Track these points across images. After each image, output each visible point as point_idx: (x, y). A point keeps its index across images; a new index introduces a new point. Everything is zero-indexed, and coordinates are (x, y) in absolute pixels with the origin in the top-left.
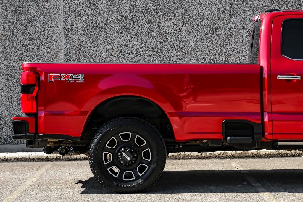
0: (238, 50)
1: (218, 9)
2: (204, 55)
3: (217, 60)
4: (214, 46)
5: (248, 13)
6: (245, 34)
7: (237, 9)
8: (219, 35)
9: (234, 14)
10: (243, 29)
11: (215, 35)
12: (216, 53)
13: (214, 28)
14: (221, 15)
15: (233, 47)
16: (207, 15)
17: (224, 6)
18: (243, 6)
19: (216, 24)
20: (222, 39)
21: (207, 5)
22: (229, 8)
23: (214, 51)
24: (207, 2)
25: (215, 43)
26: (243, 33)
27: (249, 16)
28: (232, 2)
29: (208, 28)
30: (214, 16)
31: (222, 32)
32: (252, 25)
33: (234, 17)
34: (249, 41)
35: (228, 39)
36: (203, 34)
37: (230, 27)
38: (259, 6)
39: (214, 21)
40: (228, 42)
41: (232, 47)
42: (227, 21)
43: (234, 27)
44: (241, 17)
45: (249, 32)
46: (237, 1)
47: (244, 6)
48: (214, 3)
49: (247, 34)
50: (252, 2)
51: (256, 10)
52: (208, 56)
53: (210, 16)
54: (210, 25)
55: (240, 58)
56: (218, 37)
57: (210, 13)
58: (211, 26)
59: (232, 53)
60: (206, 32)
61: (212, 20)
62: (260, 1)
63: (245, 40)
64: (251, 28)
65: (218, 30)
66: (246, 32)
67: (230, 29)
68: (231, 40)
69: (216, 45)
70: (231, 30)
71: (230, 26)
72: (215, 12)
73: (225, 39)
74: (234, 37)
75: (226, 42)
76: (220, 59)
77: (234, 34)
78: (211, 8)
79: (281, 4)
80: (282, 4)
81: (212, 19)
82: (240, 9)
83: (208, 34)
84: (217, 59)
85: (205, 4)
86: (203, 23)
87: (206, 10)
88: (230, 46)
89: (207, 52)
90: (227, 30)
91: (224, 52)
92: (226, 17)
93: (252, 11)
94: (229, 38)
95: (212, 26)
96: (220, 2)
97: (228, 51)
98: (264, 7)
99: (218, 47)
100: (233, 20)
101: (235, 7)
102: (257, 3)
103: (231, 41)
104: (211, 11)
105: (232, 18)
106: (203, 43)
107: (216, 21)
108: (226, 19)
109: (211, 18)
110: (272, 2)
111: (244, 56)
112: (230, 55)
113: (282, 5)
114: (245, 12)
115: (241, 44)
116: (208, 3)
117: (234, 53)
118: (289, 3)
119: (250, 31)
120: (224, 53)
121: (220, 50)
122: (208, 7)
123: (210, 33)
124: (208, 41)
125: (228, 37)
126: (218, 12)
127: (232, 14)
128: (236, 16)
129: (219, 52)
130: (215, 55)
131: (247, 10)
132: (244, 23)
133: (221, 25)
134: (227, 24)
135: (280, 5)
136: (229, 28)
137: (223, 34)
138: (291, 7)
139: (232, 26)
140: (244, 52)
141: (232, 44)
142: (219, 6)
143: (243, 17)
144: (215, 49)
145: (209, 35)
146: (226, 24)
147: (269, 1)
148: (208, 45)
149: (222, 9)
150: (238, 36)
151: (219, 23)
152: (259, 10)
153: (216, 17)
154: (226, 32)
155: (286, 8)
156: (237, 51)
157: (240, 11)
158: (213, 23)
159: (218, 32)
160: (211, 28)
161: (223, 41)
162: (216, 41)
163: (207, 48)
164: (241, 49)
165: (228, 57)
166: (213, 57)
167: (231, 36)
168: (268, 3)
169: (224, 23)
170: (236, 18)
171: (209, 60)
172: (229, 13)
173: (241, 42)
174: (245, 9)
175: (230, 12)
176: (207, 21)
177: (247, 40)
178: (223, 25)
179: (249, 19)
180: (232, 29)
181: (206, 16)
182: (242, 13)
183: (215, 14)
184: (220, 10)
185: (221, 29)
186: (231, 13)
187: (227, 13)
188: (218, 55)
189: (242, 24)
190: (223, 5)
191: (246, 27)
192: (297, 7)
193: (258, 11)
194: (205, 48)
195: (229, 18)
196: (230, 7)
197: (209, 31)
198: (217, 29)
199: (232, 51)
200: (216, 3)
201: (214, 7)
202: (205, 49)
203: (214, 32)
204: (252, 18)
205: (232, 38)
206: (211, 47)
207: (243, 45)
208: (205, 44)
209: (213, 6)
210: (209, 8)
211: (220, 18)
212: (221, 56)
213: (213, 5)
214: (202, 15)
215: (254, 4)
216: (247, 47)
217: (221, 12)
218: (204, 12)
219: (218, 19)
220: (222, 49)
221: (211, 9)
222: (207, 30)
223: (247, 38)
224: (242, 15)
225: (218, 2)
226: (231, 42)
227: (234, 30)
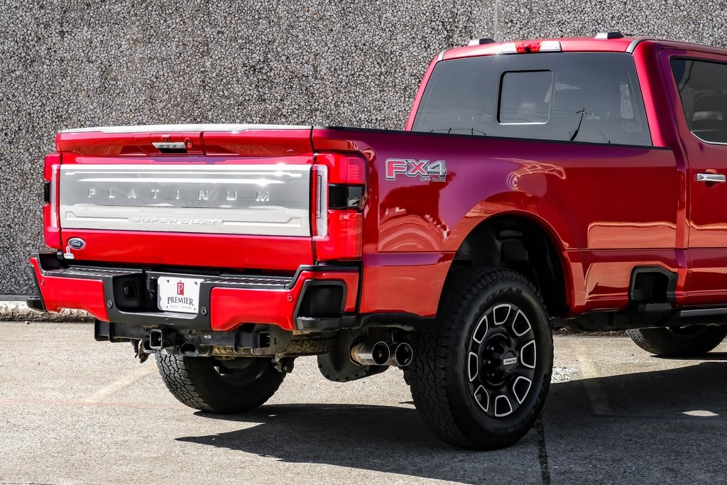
0: (79, 106)
1: (36, 18)
2: (7, 113)
3: (33, 126)
4: (28, 96)
5: (100, 29)
6: (91, 72)
7: (75, 20)
8: (39, 73)
9: (70, 30)
10: (89, 61)
11: (30, 73)
12: (32, 111)
13: (28, 57)
14: (42, 30)
15: (67, 100)
16: (14, 31)
17: (48, 13)
18: (89, 13)
19: (33, 50)
20: (45, 81)
21: (14, 9)
22: (58, 17)
23: (28, 107)
24: (14, 3)
25: (29, 91)
26: (88, 70)
27: (101, 36)
28: (66, 4)
29: (16, 58)
30: (29, 32)
31: (45, 67)
32: (106, 54)
33: (69, 37)
34: (100, 87)
35: (56, 83)
36: (4, 70)
37: (61, 58)
38: (122, 16)
39: (28, 44)
40: (58, 88)
41: (64, 99)
42: (54, 44)
43: (69, 57)
44: (85, 38)
45: (100, 69)
46: (75, 2)
47: (91, 14)
48: (27, 5)
49: (97, 73)
50: (107, 7)
51: (117, 24)
52: (14, 117)
53: (19, 33)
54: (20, 51)
55: (83, 123)
56: (37, 76)
57: (20, 26)
58: (21, 54)
59: (65, 113)
60: (10, 65)
61: (23, 42)
62: (124, 4)
63: (92, 85)
64: (105, 60)
65: (36, 63)
66: (95, 68)
67: (62, 61)
68: (62, 84)
69: (32, 93)
70: (63, 64)
71: (60, 55)
72: (30, 24)
73: (50, 83)
74: (69, 78)
75: (52, 87)
76: (40, 123)
77: (70, 72)
78: (22, 16)
79: (168, 12)
80: (171, 12)
81: (24, 39)
82: (82, 20)
83: (15, 70)
84: (33, 123)
85: (10, 7)
86: (6, 48)
87: (12, 20)
88: (62, 97)
89: (14, 109)
90: (54, 63)
91: (48, 108)
92: (53, 35)
93: (108, 25)
94: (60, 81)
95: (23, 55)
96: (40, 4)
97: (58, 108)
98: (133, 18)
99: (37, 98)
100: (68, 42)
101: (72, 16)
102: (117, 8)
103: (63, 86)
104: (22, 23)
105: (65, 39)
106: (5, 89)
107: (31, 43)
108: (54, 41)
109: (22, 37)
110: (150, 8)
111: (90, 119)
112: (62, 116)
113: (170, 14)
114: (93, 27)
115: (83, 92)
116: (15, 6)
117: (69, 112)
118: (184, 11)
119: (102, 66)
120: (49, 111)
121: (40, 104)
122: (15, 14)
123: (20, 68)
124: (16, 86)
125: (57, 77)
126: (35, 26)
127: (65, 30)
128: (73, 35)
129: (37, 108)
130: (30, 114)
131: (97, 22)
132: (91, 51)
133: (43, 52)
134: (55, 52)
135: (166, 14)
136: (59, 58)
137: (46, 71)
138: (188, 18)
139: (65, 55)
140: (91, 110)
141: (66, 93)
142: (39, 12)
143: (89, 37)
144: (29, 103)
145: (18, 73)
146: (53, 50)
147: (144, 5)
148: (16, 94)
149: (44, 20)
150: (78, 76)
151: (38, 48)
152: (123, 23)
153: (33, 35)
154: (52, 67)
155: (178, 20)
156: (75, 107)
157: (82, 24)
158: (25, 48)
159: (36, 67)
160: (22, 58)
161: (47, 87)
162: (32, 86)
163: (13, 100)
164: (84, 103)
165: (57, 120)
166: (24, 119)
167: (64, 77)
168: (141, 10)
169: (49, 49)
170: (75, 39)
171: (17, 125)
172: (59, 27)
173: (84, 90)
174: (92, 19)
175: (61, 26)
176: (12, 44)
177: (96, 86)
178: (46, 52)
179: (102, 41)
180: (66, 62)
181: (11, 32)
182: (86, 28)
183: (30, 28)
184: (41, 21)
185: (43, 60)
186: (63, 28)
187: (55, 27)
188: (36, 116)
189: (87, 51)
190: (47, 11)
191: (94, 58)
192: (202, 19)
193: (120, 26)
194: (8, 99)
195: (60, 38)
196: (61, 15)
197: (16, 65)
198: (34, 61)
199: (66, 107)
200: (31, 6)
201: (28, 14)
202: (9, 102)
203: (28, 66)
204: (107, 40)
205: (64, 80)
206: (20, 98)
207: (89, 96)
208: (9, 91)
209: (26, 12)
210: (18, 15)
211: (40, 39)
212: (42, 116)
213: (25, 9)
214: (4, 30)
215: (112, 11)
216: (96, 101)
217: (42, 26)
218: (6, 25)
219: (35, 39)
220: (44, 102)
221: (21, 19)
222: (13, 62)
223: (97, 82)
224: (85, 33)
225: (36, 4)
226: (63, 89)
227: (70, 65)
